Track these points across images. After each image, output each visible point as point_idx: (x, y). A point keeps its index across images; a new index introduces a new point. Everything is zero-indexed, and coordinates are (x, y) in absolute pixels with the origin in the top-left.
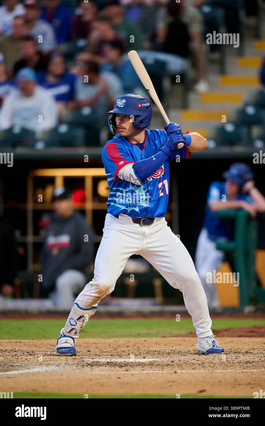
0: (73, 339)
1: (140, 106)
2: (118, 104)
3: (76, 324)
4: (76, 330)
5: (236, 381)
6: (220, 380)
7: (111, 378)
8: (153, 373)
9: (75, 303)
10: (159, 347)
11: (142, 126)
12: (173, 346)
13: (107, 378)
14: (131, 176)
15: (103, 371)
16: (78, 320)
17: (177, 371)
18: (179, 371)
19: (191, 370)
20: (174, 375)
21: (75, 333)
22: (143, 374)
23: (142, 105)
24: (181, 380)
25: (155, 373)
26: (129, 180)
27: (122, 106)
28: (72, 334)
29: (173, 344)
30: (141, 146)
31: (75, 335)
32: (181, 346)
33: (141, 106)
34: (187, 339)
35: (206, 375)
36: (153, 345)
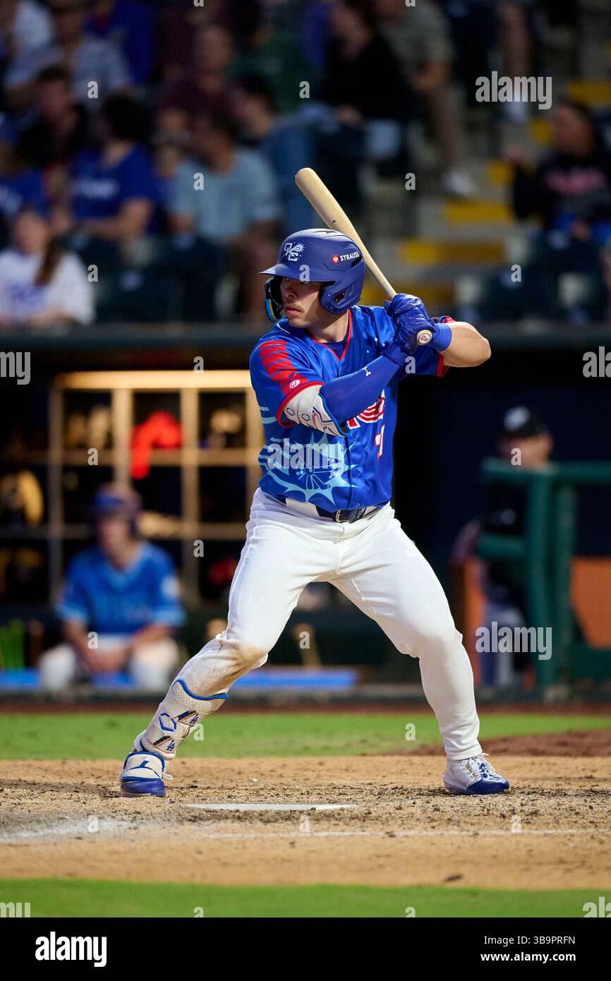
0: (162, 759)
1: (336, 259)
2: (286, 254)
3: (175, 728)
4: (173, 741)
5: (532, 856)
6: (495, 853)
7: (244, 848)
8: (340, 837)
9: (178, 681)
10: (353, 778)
11: (341, 304)
12: (384, 777)
13: (237, 848)
14: (316, 412)
15: (226, 831)
16: (180, 719)
17: (396, 833)
18: (400, 833)
19: (427, 831)
20: (389, 841)
21: (169, 747)
22: (319, 838)
23: (341, 257)
24: (405, 853)
25: (344, 836)
26: (311, 423)
27: (296, 260)
28: (162, 749)
29: (384, 770)
30: (337, 347)
31: (169, 751)
32: (404, 775)
33: (340, 259)
34: (416, 759)
35: (463, 841)
36: (339, 774)
